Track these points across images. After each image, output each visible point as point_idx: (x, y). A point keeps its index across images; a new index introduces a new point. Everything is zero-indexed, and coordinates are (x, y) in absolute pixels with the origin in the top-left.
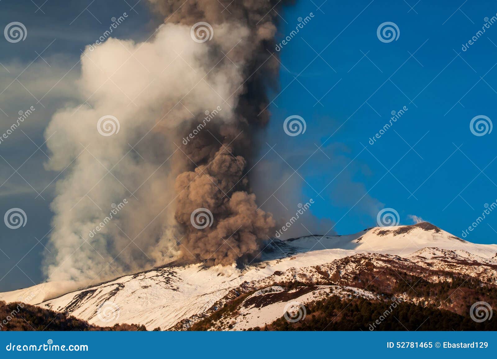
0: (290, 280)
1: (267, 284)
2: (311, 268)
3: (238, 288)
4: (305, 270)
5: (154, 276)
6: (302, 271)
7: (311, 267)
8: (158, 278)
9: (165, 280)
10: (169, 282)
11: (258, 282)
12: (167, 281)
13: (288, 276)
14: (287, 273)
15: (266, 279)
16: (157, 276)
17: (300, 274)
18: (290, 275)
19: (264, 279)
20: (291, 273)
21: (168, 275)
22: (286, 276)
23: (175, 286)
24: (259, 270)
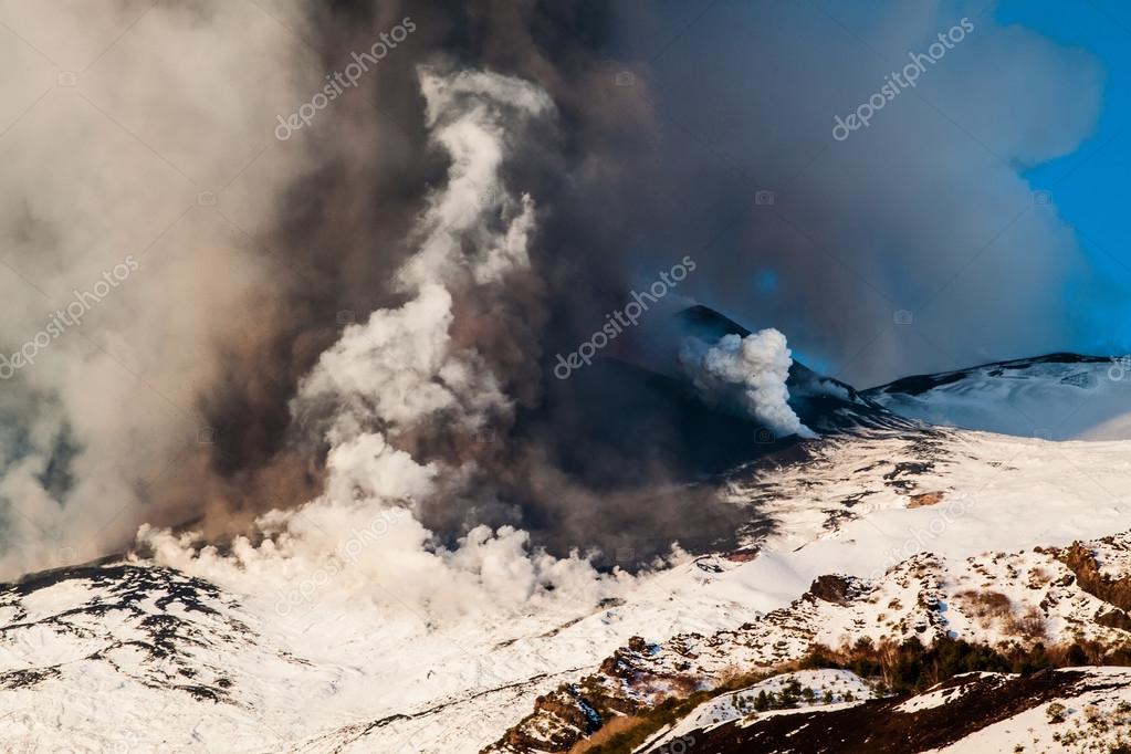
0: (911, 633)
1: (768, 653)
2: (1043, 558)
3: (590, 682)
4: (1000, 570)
5: (78, 611)
6: (984, 580)
7: (1038, 550)
8: (100, 620)
9: (143, 636)
10: (170, 646)
11: (715, 642)
12: (160, 637)
13: (894, 604)
14: (892, 590)
15: (764, 627)
16: (97, 608)
17: (971, 594)
18: (909, 599)
19: (747, 626)
20: (916, 586)
21: (161, 604)
22: (882, 607)
23: (206, 663)
24: (718, 570)
